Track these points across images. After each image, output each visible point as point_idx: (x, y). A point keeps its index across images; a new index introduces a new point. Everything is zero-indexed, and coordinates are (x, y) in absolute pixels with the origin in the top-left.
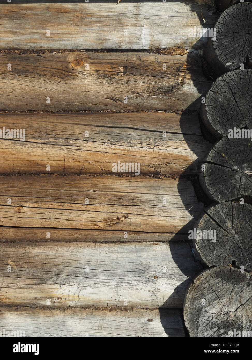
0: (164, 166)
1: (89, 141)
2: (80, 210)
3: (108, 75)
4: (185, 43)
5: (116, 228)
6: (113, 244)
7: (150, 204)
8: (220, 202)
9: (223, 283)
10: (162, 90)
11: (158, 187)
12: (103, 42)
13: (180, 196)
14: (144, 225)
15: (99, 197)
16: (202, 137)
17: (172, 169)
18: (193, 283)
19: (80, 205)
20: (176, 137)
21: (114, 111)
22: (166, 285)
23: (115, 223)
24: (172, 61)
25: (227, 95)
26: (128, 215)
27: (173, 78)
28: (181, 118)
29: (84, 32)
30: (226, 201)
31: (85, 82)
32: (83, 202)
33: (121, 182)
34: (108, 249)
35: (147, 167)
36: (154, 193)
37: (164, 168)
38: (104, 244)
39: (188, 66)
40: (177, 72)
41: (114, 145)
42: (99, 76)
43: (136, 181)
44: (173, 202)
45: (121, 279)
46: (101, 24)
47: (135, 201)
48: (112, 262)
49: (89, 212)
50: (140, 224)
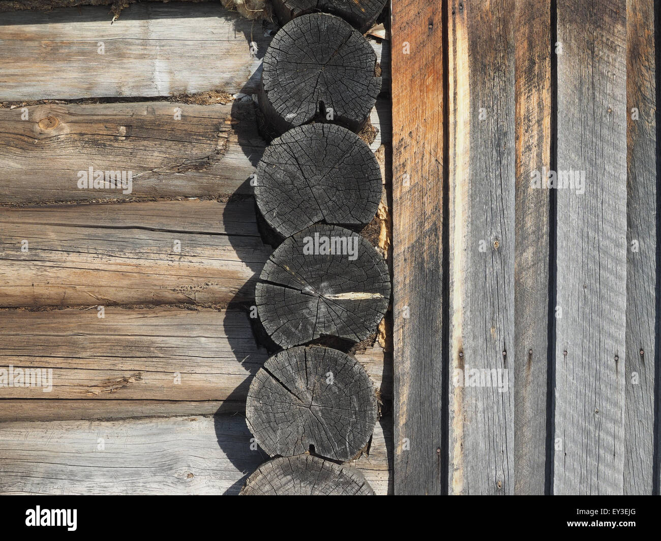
0: (198, 289)
1: (71, 253)
2: (61, 368)
3: (99, 142)
4: (227, 84)
5: (123, 396)
6: (121, 422)
7: (178, 354)
8: (284, 348)
9: (295, 483)
10: (192, 162)
11: (191, 324)
12: (92, 87)
13: (227, 338)
14: (169, 389)
15: (92, 345)
16: (260, 239)
17: (213, 294)
18: (245, 485)
19: (60, 360)
20: (216, 240)
21: (115, 200)
22: (208, 488)
23: (121, 388)
24: (206, 115)
25: (289, 168)
26: (140, 373)
27: (209, 142)
28: (225, 209)
29: (58, 71)
30: (295, 346)
31: (61, 153)
32: (65, 355)
33: (129, 319)
34: (111, 432)
35: (171, 292)
36: (184, 335)
37: (200, 293)
38: (106, 423)
39: (234, 122)
40: (214, 132)
41: (114, 258)
42: (85, 144)
43: (155, 316)
44: (215, 349)
45: (133, 481)
46: (86, 58)
47: (152, 349)
48: (118, 453)
49: (76, 371)
50: (163, 387)
